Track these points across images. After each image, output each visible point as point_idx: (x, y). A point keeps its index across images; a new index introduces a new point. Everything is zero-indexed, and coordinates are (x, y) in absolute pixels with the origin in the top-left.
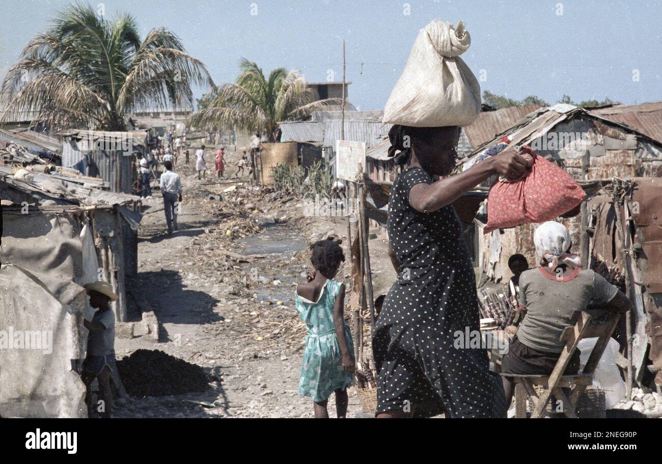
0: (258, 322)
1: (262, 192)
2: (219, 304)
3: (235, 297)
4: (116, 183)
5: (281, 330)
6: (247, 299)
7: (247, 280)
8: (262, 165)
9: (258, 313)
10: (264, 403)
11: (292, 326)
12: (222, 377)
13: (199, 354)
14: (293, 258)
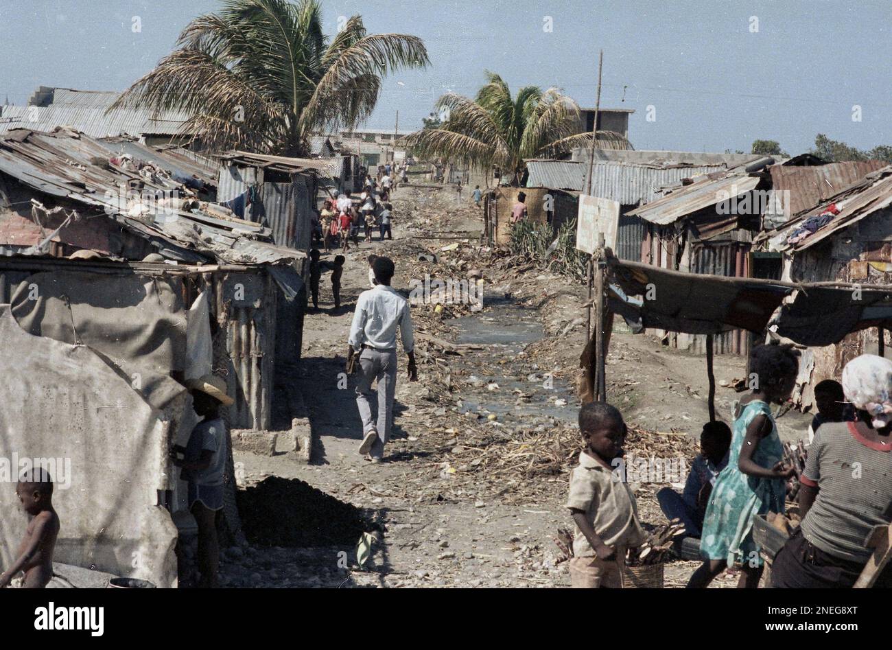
0: (454, 445)
1: (493, 254)
2: (405, 413)
3: (429, 403)
4: (288, 229)
5: (483, 461)
6: (444, 409)
7: (451, 380)
8: (497, 217)
9: (457, 431)
10: (440, 571)
11: (499, 457)
12: (386, 525)
13: (362, 487)
14: (521, 353)
